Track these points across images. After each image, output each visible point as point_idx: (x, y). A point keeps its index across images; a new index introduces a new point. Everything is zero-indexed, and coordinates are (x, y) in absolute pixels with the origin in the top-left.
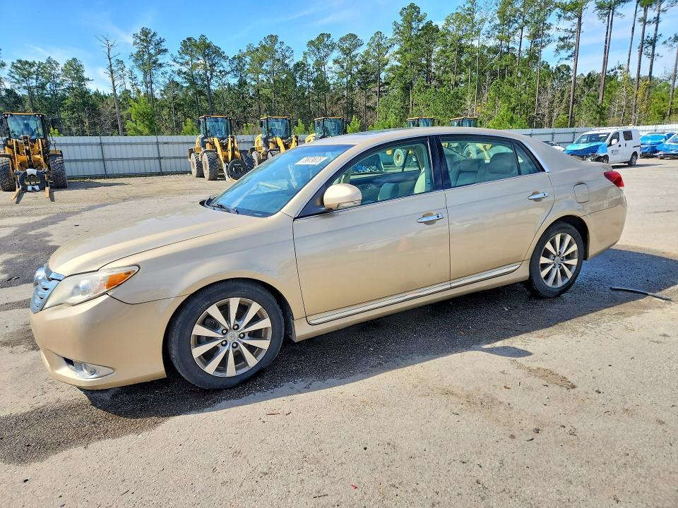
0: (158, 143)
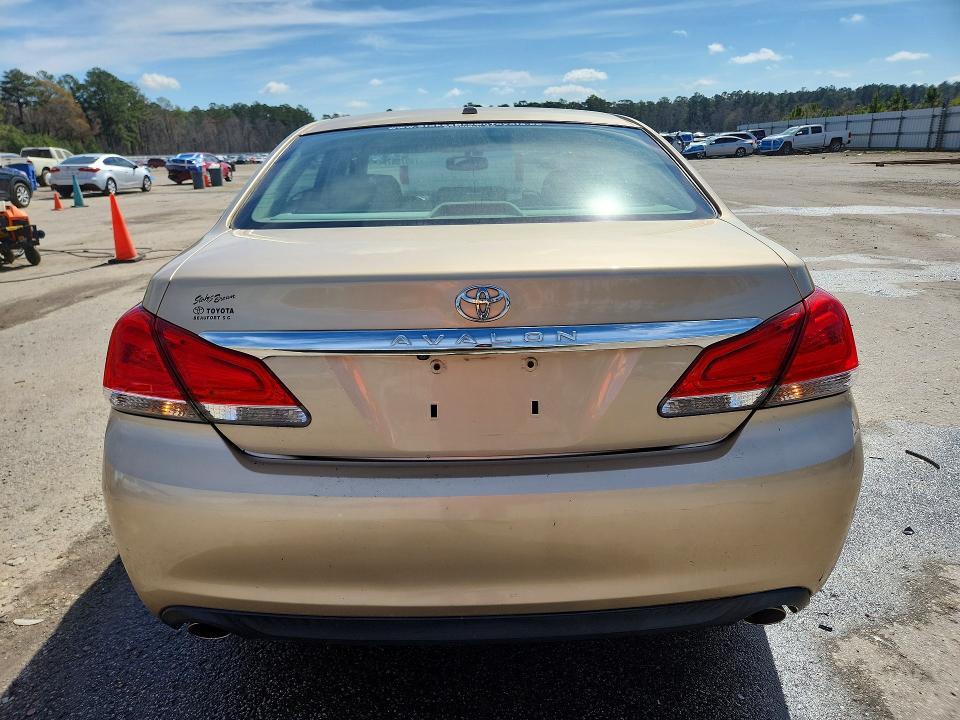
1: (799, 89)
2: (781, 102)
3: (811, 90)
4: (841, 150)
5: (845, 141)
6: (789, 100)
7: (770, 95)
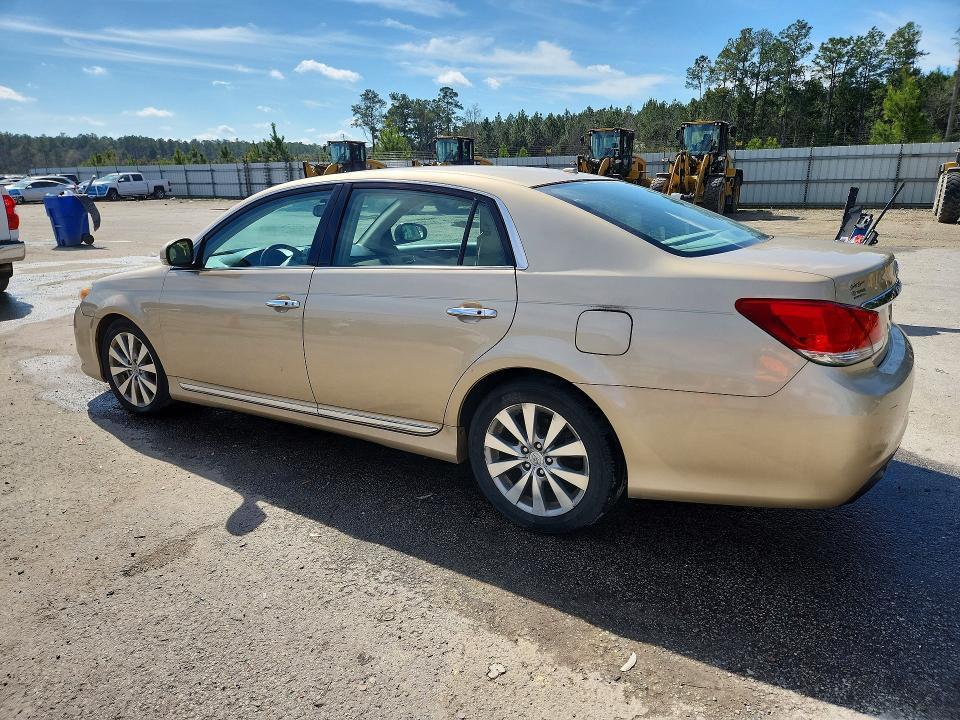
0: (901, 156)
1: (58, 134)
2: (43, 146)
3: (72, 137)
4: (166, 197)
5: (166, 188)
6: (50, 144)
7: (27, 138)
